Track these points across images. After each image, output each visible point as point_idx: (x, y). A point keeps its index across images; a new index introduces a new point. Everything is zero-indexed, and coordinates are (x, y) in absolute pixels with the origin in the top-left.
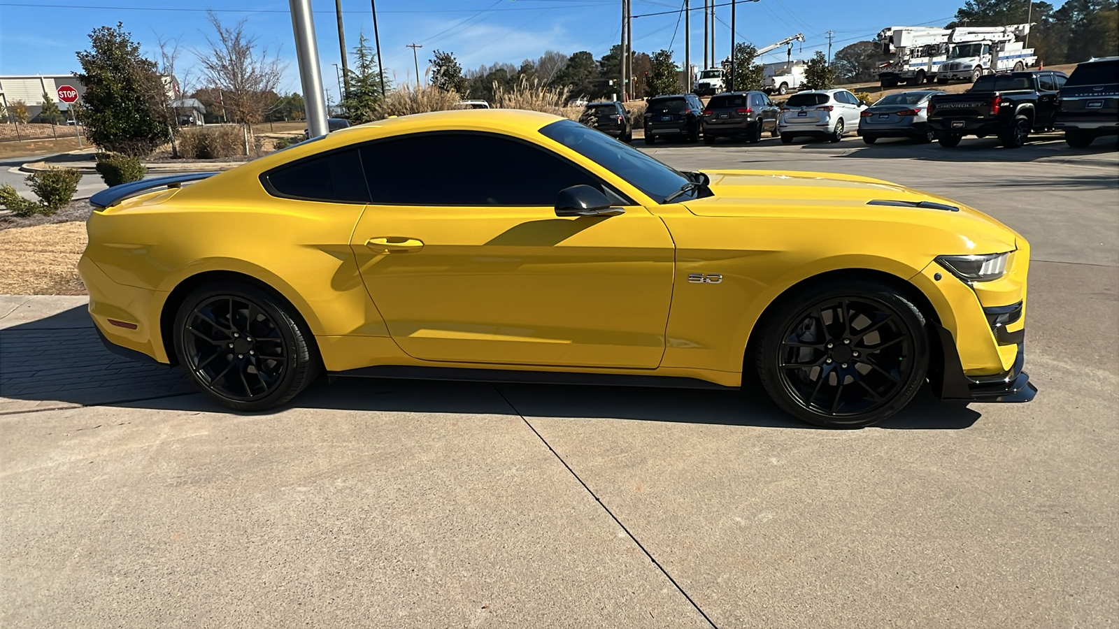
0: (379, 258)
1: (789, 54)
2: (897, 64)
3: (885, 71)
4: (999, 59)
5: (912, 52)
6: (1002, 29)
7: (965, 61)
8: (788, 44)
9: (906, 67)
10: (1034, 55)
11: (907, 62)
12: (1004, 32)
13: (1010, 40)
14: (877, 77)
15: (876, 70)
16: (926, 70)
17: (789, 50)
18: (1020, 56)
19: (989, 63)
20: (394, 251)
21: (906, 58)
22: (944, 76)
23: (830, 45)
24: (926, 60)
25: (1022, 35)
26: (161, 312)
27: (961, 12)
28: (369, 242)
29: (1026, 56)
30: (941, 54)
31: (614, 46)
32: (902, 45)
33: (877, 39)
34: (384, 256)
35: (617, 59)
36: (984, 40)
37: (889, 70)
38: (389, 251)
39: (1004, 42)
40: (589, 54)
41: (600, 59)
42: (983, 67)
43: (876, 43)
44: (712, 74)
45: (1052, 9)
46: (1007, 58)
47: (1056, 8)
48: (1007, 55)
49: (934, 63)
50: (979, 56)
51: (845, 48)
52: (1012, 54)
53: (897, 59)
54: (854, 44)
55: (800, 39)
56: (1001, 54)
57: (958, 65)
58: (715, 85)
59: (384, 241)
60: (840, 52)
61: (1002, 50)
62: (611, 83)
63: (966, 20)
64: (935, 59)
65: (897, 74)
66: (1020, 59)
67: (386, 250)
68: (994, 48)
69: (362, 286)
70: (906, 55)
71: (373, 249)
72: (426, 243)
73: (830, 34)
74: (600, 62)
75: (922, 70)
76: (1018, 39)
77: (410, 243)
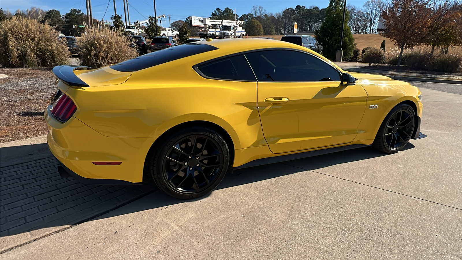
0: (268, 108)
1: (161, 22)
2: (205, 31)
3: (201, 33)
4: (236, 32)
5: (209, 26)
6: (235, 22)
7: (227, 32)
8: (160, 18)
9: (208, 32)
10: (245, 32)
11: (208, 30)
12: (236, 23)
13: (238, 26)
14: (199, 35)
15: (198, 32)
16: (214, 34)
17: (161, 21)
18: (241, 32)
19: (234, 33)
20: (275, 104)
21: (208, 29)
22: (221, 37)
23: (170, 20)
24: (214, 30)
25: (241, 25)
26: (145, 158)
27: (213, 14)
28: (265, 100)
29: (243, 32)
30: (218, 29)
31: (71, 9)
32: (206, 24)
33: (186, 20)
34: (271, 107)
35: (74, 15)
36: (231, 25)
37: (203, 33)
38: (273, 104)
39: (237, 26)
40: (58, 11)
41: (64, 15)
42: (232, 34)
43: (186, 22)
44: (131, 27)
45: (238, 17)
46: (238, 32)
47: (240, 17)
48: (238, 31)
49: (216, 32)
50: (231, 30)
51: (174, 22)
52: (240, 31)
53: (205, 29)
54: (177, 21)
55: (164, 17)
56: (237, 31)
57: (225, 33)
58: (134, 32)
59: (272, 99)
60: (172, 24)
61: (237, 29)
62: (74, 27)
63: (215, 17)
64: (217, 30)
65: (206, 34)
66: (242, 33)
67: (272, 104)
68: (235, 28)
69: (259, 123)
70: (207, 27)
71: (267, 103)
72: (290, 100)
73: (169, 16)
74: (65, 16)
75: (213, 34)
76: (240, 26)
77: (284, 100)
